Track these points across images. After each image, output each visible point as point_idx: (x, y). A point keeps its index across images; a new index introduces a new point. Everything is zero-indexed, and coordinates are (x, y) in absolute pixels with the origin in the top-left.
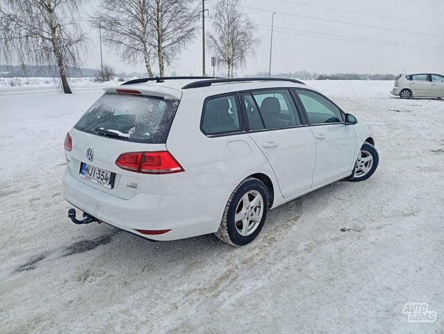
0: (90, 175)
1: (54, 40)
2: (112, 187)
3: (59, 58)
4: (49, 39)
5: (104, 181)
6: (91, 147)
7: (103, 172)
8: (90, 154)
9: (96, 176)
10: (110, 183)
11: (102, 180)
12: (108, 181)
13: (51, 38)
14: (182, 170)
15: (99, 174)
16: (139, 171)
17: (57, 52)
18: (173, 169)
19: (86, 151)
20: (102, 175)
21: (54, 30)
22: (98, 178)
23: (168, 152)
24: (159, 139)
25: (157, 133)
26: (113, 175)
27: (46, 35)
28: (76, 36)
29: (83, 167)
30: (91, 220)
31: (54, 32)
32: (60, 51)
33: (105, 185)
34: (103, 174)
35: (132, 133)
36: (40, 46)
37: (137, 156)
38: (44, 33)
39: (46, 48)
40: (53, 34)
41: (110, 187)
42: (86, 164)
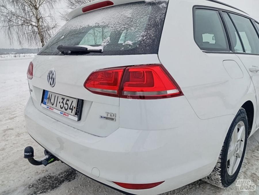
0: (53, 105)
1: (39, 27)
2: (80, 119)
3: (42, 38)
4: (36, 26)
5: (69, 111)
6: (53, 69)
7: (68, 100)
8: (52, 78)
9: (58, 105)
10: (76, 114)
11: (66, 110)
12: (73, 111)
13: (37, 25)
14: (180, 94)
15: (62, 102)
16: (120, 95)
17: (40, 34)
18: (169, 92)
19: (47, 74)
20: (66, 104)
21: (38, 20)
22: (62, 108)
23: (161, 66)
24: (148, 48)
25: (144, 40)
26: (81, 103)
27: (34, 24)
28: (52, 25)
29: (45, 96)
30: (52, 160)
31: (38, 22)
32: (42, 34)
33: (70, 116)
34: (68, 102)
35: (105, 44)
36: (30, 30)
37: (117, 73)
38: (33, 22)
39: (34, 32)
40: (38, 23)
41: (76, 119)
42: (48, 91)
